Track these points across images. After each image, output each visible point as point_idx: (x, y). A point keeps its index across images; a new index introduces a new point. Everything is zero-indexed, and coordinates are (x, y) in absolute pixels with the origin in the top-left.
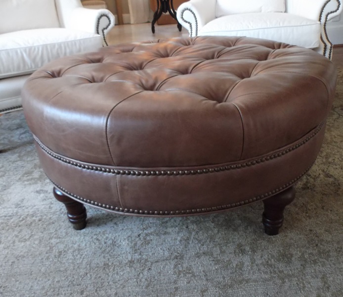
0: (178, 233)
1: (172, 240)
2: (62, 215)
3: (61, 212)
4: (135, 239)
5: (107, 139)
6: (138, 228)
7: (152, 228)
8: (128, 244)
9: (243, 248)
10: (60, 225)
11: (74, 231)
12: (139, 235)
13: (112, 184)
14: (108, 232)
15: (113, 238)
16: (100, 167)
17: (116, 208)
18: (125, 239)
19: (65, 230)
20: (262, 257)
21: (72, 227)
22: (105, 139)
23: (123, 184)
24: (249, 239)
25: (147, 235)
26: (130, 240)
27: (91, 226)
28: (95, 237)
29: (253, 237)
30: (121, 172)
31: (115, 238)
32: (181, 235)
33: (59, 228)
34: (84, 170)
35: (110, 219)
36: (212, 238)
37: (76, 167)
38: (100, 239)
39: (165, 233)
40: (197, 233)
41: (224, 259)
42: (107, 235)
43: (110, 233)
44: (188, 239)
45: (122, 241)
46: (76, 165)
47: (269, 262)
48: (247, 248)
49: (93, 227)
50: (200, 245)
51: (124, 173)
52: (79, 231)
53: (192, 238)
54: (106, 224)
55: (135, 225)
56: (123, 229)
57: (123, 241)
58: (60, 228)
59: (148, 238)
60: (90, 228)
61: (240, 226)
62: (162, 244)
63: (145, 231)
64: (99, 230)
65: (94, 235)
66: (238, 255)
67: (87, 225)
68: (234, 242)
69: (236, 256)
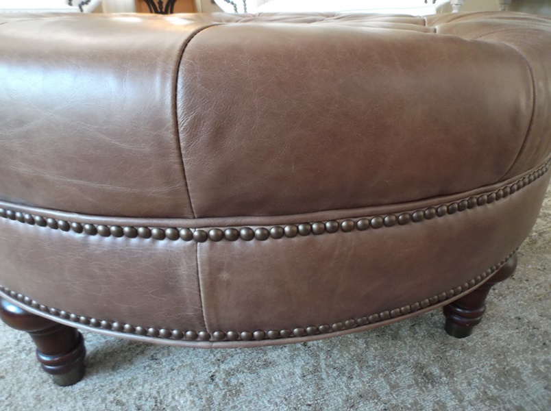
0: (292, 359)
1: (284, 377)
2: (23, 356)
3: (20, 347)
4: (206, 389)
5: (177, 132)
6: (205, 361)
7: (236, 357)
8: (193, 402)
9: (426, 370)
10: (18, 381)
11: (56, 391)
12: (212, 377)
13: (183, 270)
14: (140, 381)
15: (154, 393)
16: (146, 227)
17: (189, 333)
18: (183, 391)
19: (33, 392)
20: (469, 384)
21: (50, 381)
22: (173, 130)
23: (215, 267)
24: (428, 351)
25: (229, 374)
26: (195, 392)
27: (97, 372)
28: (111, 397)
29: (434, 346)
30: (212, 233)
31: (158, 392)
32: (300, 362)
33: (16, 388)
34: (94, 239)
35: (139, 350)
36: (361, 360)
37: (64, 233)
38: (124, 401)
39: (267, 364)
40: (329, 353)
41: (403, 402)
42: (139, 389)
43: (145, 381)
44: (316, 370)
45: (176, 398)
46: (67, 227)
47: (489, 392)
48: (436, 370)
49: (102, 375)
50: (345, 379)
51: (221, 237)
52: (68, 389)
53: (323, 366)
54: (131, 362)
55: (197, 356)
56: (172, 369)
57: (180, 396)
58: (21, 388)
59: (234, 381)
60: (95, 377)
61: (399, 328)
62: (267, 390)
63: (223, 366)
64: (118, 378)
65: (109, 392)
66: (427, 388)
67: (88, 370)
68: (405, 362)
69: (423, 392)
